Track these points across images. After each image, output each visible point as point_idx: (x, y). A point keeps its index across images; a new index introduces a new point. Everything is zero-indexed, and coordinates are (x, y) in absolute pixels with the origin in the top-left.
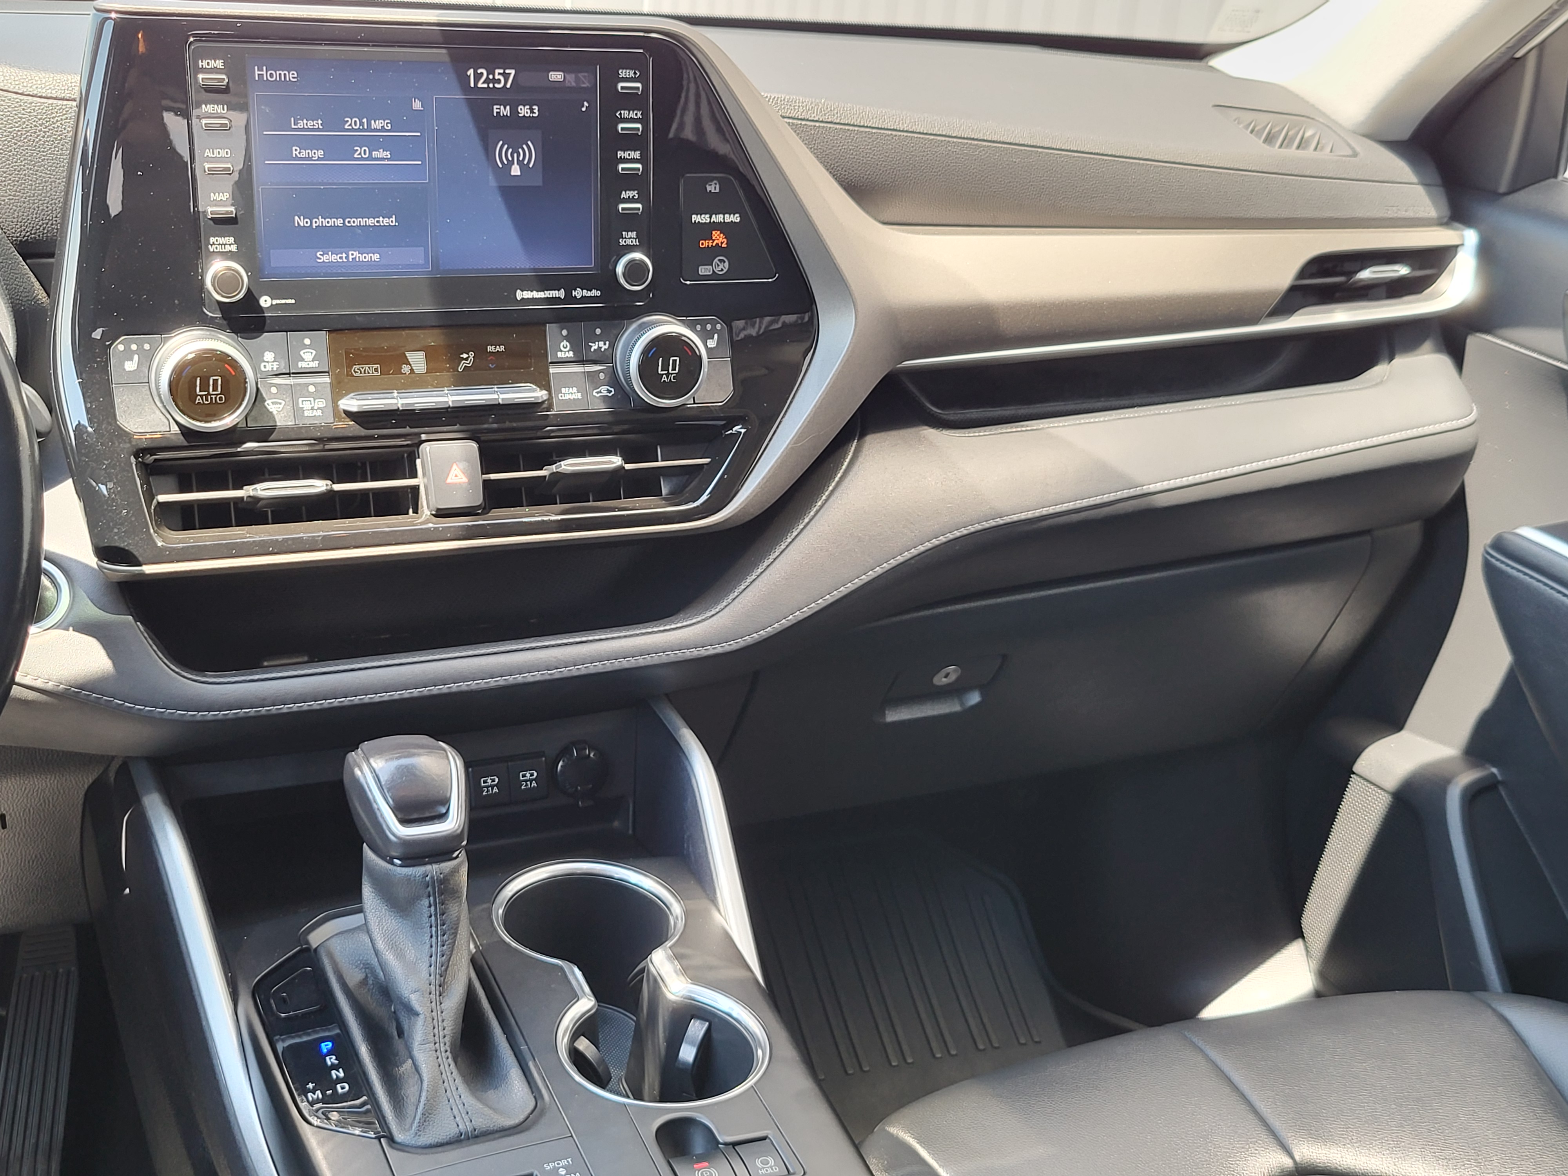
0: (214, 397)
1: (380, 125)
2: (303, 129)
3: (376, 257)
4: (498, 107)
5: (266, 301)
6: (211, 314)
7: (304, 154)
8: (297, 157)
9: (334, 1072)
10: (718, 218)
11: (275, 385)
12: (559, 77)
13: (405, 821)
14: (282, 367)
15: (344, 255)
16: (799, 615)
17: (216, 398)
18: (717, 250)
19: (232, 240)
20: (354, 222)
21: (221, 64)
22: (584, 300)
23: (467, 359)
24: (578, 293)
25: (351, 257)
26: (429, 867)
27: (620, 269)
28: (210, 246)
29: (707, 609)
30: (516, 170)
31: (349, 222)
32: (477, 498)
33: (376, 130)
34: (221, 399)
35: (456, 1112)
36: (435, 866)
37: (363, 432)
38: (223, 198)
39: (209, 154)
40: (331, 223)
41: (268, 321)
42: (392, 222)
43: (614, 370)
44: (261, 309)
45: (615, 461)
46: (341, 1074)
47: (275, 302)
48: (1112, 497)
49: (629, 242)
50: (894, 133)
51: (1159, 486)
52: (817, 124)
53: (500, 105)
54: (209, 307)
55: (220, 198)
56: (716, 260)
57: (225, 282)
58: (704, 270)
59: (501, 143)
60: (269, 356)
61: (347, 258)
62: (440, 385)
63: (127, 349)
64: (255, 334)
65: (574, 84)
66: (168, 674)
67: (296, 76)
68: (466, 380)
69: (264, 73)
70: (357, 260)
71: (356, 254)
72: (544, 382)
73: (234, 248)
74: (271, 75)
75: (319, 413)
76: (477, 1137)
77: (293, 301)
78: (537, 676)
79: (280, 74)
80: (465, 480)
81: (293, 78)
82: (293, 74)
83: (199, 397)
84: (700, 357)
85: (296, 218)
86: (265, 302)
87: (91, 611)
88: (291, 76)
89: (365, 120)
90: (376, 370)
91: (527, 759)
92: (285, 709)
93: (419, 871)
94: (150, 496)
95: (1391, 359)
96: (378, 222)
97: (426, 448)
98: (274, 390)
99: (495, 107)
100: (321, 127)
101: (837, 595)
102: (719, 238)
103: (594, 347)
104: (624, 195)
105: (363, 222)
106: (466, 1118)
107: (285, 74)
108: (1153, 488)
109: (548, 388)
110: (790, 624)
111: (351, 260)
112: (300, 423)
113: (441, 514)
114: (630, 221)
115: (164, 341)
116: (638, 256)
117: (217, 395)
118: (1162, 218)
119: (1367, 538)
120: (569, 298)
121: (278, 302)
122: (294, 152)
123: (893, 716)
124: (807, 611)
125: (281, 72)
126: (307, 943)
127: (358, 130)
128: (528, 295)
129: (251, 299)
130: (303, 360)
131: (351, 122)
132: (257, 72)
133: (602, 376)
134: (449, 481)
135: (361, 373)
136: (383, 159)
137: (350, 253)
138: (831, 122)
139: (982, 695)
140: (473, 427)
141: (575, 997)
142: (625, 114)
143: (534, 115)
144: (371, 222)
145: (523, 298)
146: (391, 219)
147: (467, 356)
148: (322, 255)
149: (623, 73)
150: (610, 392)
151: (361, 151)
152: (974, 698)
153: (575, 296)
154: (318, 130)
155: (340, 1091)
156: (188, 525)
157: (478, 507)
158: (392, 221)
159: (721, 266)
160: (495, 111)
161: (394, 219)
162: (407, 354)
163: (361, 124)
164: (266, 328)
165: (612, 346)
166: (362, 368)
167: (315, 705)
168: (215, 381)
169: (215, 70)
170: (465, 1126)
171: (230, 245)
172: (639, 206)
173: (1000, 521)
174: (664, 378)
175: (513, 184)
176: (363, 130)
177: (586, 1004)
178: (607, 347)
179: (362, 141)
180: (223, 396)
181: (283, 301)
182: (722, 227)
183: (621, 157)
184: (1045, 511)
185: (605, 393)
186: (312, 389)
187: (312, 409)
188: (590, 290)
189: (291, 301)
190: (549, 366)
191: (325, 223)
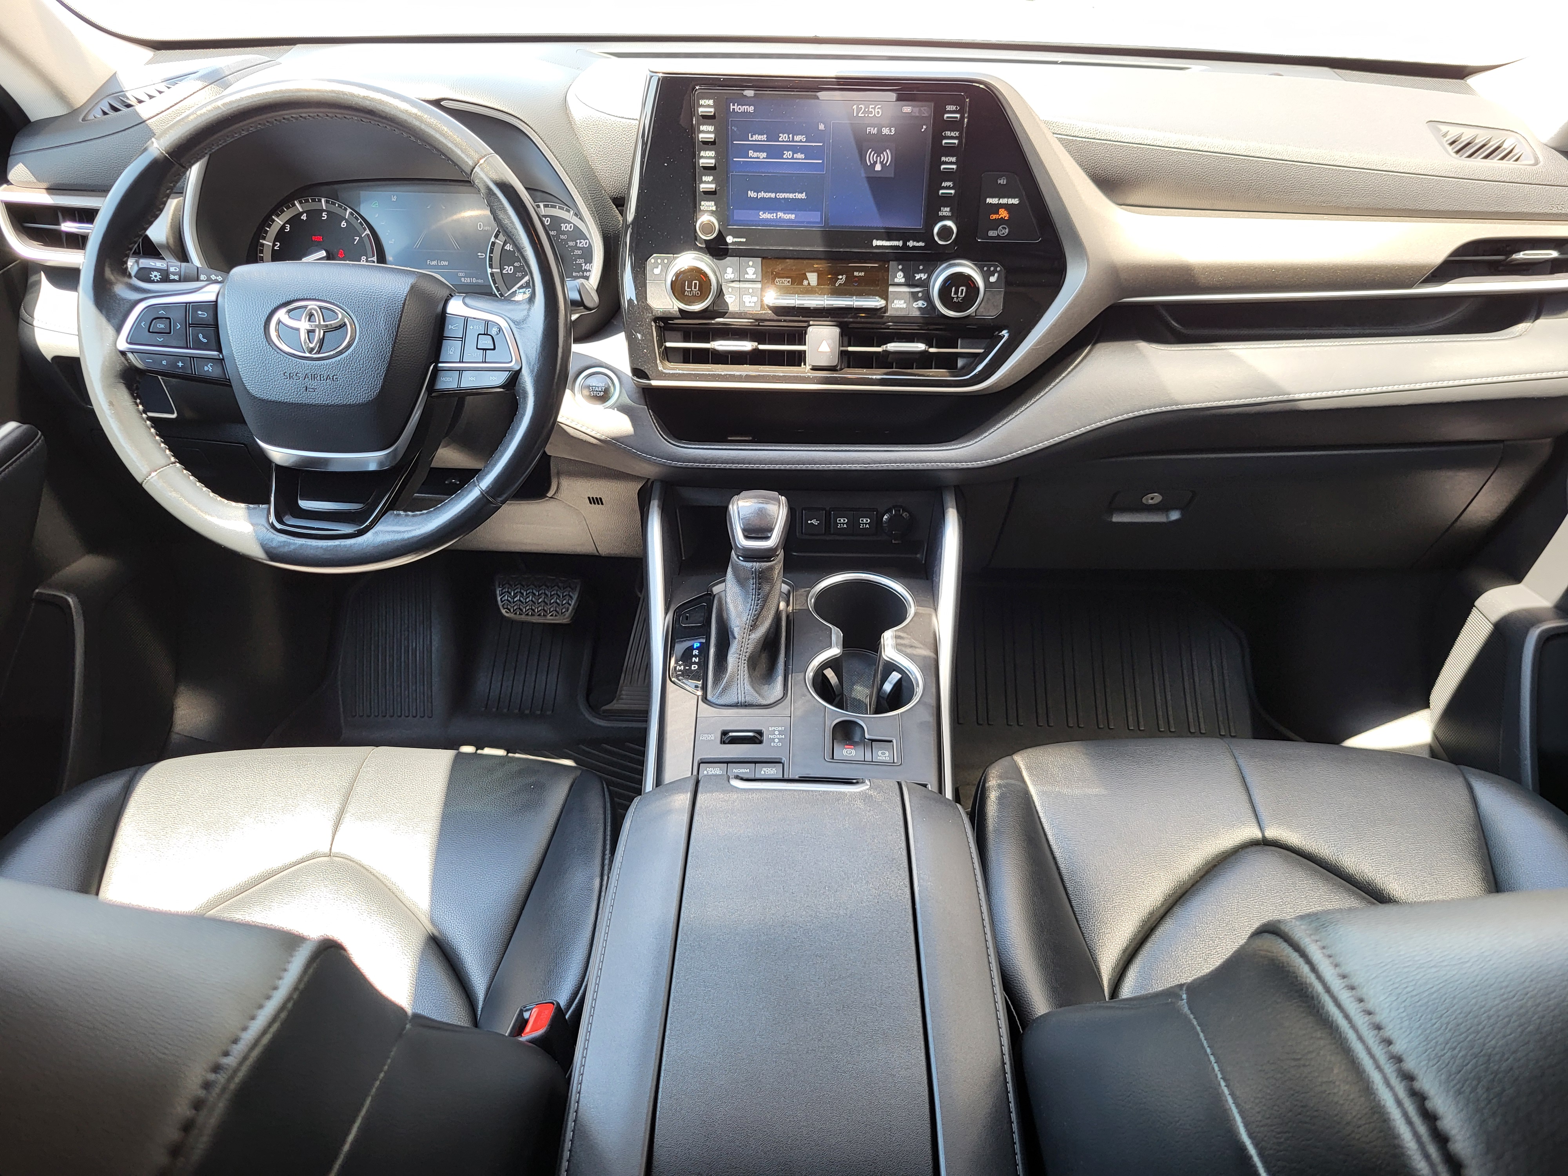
0: (694, 292)
1: (800, 138)
2: (756, 141)
3: (793, 217)
4: (870, 128)
6: (699, 245)
7: (756, 155)
8: (751, 158)
9: (694, 659)
10: (1004, 201)
11: (730, 287)
12: (909, 110)
13: (747, 537)
14: (736, 277)
15: (775, 215)
16: (1025, 451)
17: (696, 293)
18: (1002, 221)
19: (713, 203)
20: (781, 195)
21: (712, 102)
22: (914, 247)
24: (911, 244)
25: (778, 216)
26: (755, 564)
27: (936, 230)
28: (701, 207)
29: (969, 441)
30: (878, 167)
32: (834, 362)
33: (796, 142)
34: (698, 293)
35: (739, 691)
36: (758, 564)
37: (776, 318)
38: (710, 180)
39: (703, 154)
40: (769, 196)
41: (730, 251)
43: (928, 291)
44: (726, 244)
45: (921, 347)
46: (697, 660)
47: (734, 240)
48: (1264, 399)
49: (944, 214)
50: (1139, 146)
51: (1302, 396)
52: (1084, 140)
54: (699, 241)
55: (708, 179)
56: (1000, 227)
57: (707, 228)
58: (991, 233)
60: (729, 270)
61: (776, 216)
62: (822, 293)
63: (656, 261)
64: (724, 258)
65: (917, 114)
66: (660, 440)
68: (838, 292)
69: (735, 107)
70: (782, 217)
72: (885, 296)
73: (714, 208)
74: (740, 109)
75: (753, 305)
76: (746, 706)
78: (858, 467)
80: (829, 350)
81: (752, 110)
82: (752, 108)
83: (687, 292)
84: (978, 289)
85: (749, 192)
86: (730, 239)
87: (627, 401)
89: (791, 136)
90: (789, 282)
91: (865, 512)
92: (717, 466)
93: (749, 565)
94: (661, 342)
95: (1537, 318)
96: (795, 196)
97: (810, 329)
98: (730, 290)
100: (766, 139)
101: (1052, 442)
102: (1003, 214)
103: (918, 277)
104: (944, 184)
105: (786, 195)
106: (743, 695)
107: (747, 108)
108: (1297, 397)
109: (886, 298)
110: (1018, 456)
111: (778, 218)
112: (742, 310)
113: (815, 368)
114: (946, 200)
115: (675, 258)
116: (949, 223)
117: (696, 291)
118: (1347, 208)
119: (1501, 445)
120: (905, 246)
121: (736, 240)
122: (750, 154)
123: (1117, 518)
124: (1031, 449)
125: (745, 107)
126: (712, 591)
127: (787, 141)
129: (721, 237)
130: (747, 274)
131: (783, 137)
132: (731, 107)
133: (920, 295)
136: (799, 159)
137: (779, 213)
138: (1094, 139)
139: (1182, 515)
140: (839, 320)
141: (830, 646)
142: (948, 133)
143: (892, 133)
144: (791, 196)
148: (763, 214)
149: (949, 108)
150: (923, 304)
151: (788, 154)
152: (1175, 516)
154: (764, 141)
155: (693, 668)
156: (686, 361)
157: (836, 366)
158: (803, 196)
159: (1004, 231)
160: (868, 131)
162: (807, 274)
163: (789, 138)
164: (729, 255)
165: (929, 277)
167: (734, 466)
168: (695, 284)
169: (709, 106)
170: (741, 699)
171: (711, 207)
172: (953, 191)
173: (1175, 408)
174: (955, 300)
175: (875, 175)
176: (789, 141)
177: (835, 651)
178: (925, 277)
179: (788, 148)
181: (739, 240)
182: (1006, 206)
183: (943, 161)
184: (1209, 404)
185: (920, 305)
186: (751, 291)
187: (749, 301)
188: (918, 242)
189: (744, 240)
190: (888, 287)
191: (765, 196)
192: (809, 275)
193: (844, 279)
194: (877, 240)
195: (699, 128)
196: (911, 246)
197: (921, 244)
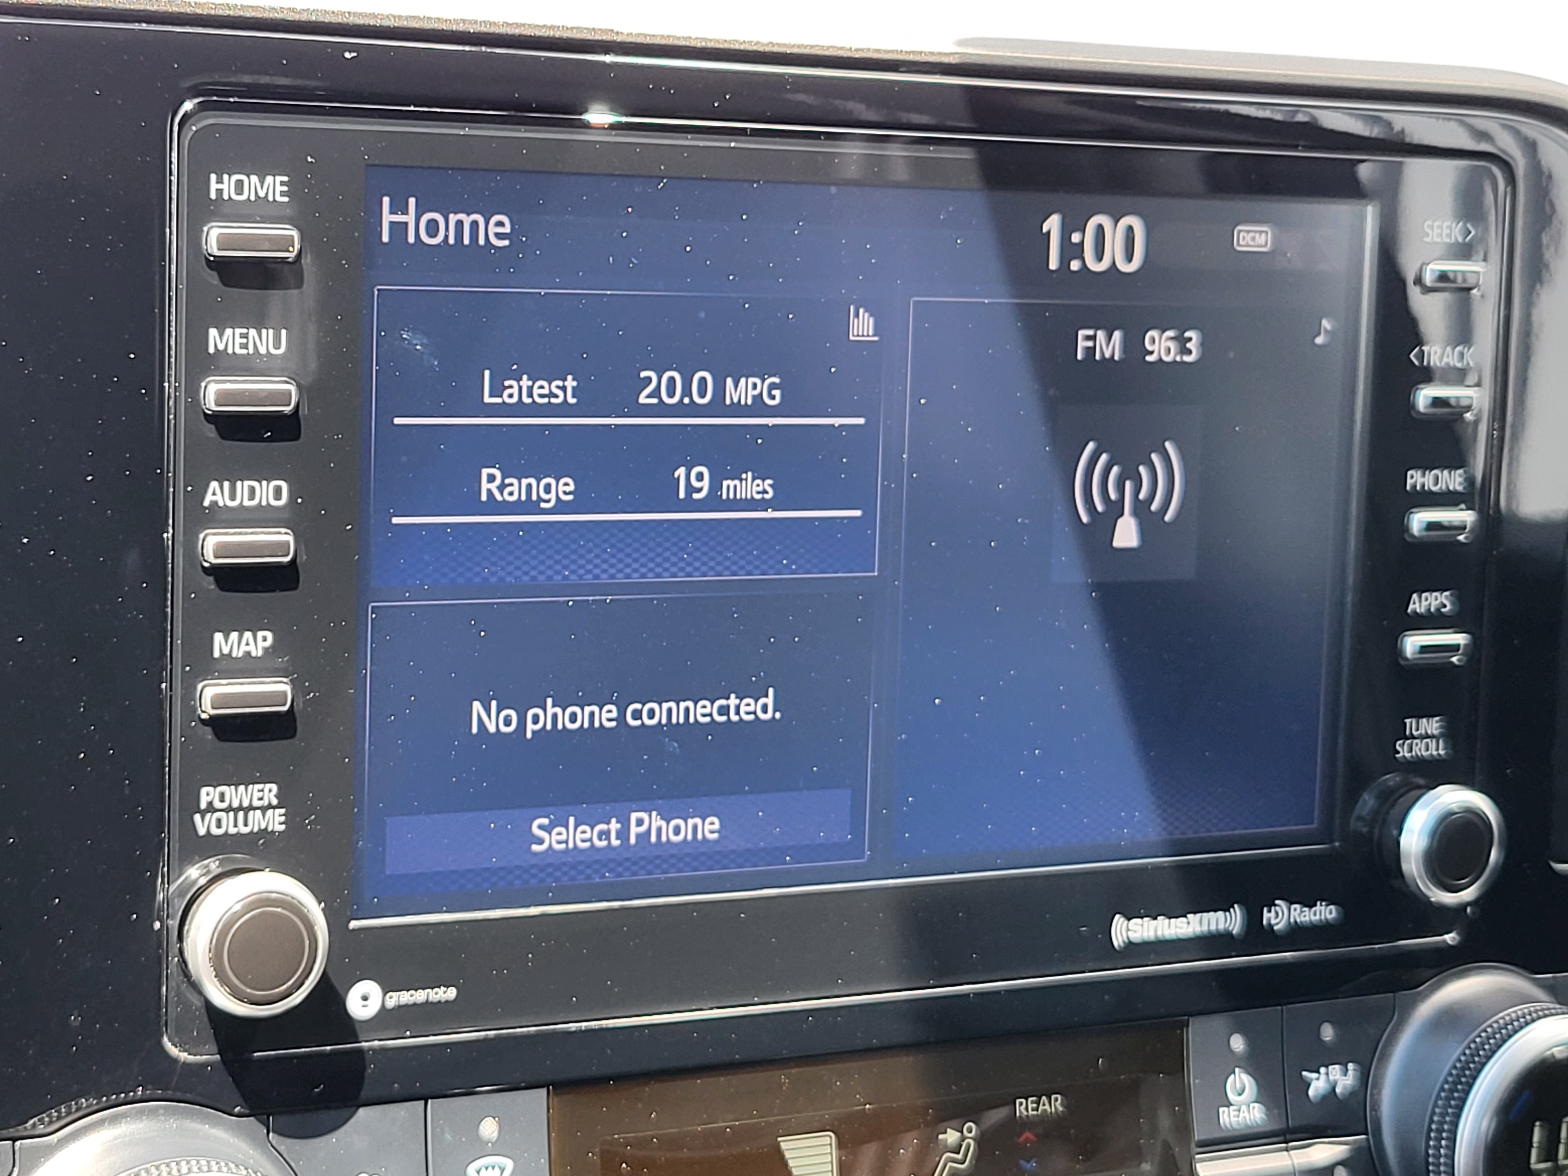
1: (751, 393)
2: (519, 409)
4: (1091, 332)
5: (365, 998)
6: (184, 1056)
7: (516, 490)
8: (494, 506)
12: (1261, 239)
15: (615, 827)
19: (270, 792)
20: (651, 714)
21: (279, 188)
22: (1297, 934)
25: (634, 830)
28: (197, 817)
31: (637, 715)
33: (738, 410)
38: (251, 648)
39: (218, 498)
40: (583, 720)
41: (371, 1068)
42: (765, 709)
43: (1372, 1157)
44: (351, 1029)
47: (395, 999)
53: (1097, 328)
54: (178, 1031)
55: (244, 648)
59: (1091, 446)
61: (623, 835)
64: (326, 1116)
65: (1298, 263)
67: (507, 229)
69: (410, 218)
70: (653, 839)
71: (657, 822)
73: (276, 821)
74: (432, 227)
77: (451, 993)
79: (459, 224)
81: (498, 236)
82: (500, 224)
85: (477, 705)
88: (492, 229)
89: (702, 378)
96: (723, 711)
99: (1082, 333)
100: (572, 401)
104: (1417, 605)
105: (679, 712)
107: (475, 225)
111: (633, 840)
114: (1431, 686)
120: (1252, 934)
121: (406, 997)
122: (485, 486)
125: (461, 216)
127: (678, 410)
132: (387, 218)
136: (750, 504)
137: (634, 816)
142: (1434, 355)
143: (1187, 359)
144: (702, 711)
146: (762, 701)
148: (548, 829)
151: (688, 480)
153: (1271, 926)
154: (564, 410)
158: (765, 707)
160: (1082, 344)
161: (770, 701)
163: (693, 389)
164: (364, 1095)
165: (1365, 1078)
169: (260, 210)
171: (264, 809)
172: (1460, 639)
176: (697, 409)
179: (690, 447)
181: (420, 996)
183: (1414, 486)
189: (445, 992)
190: (1197, 1156)
191: (564, 721)
195: (197, 341)
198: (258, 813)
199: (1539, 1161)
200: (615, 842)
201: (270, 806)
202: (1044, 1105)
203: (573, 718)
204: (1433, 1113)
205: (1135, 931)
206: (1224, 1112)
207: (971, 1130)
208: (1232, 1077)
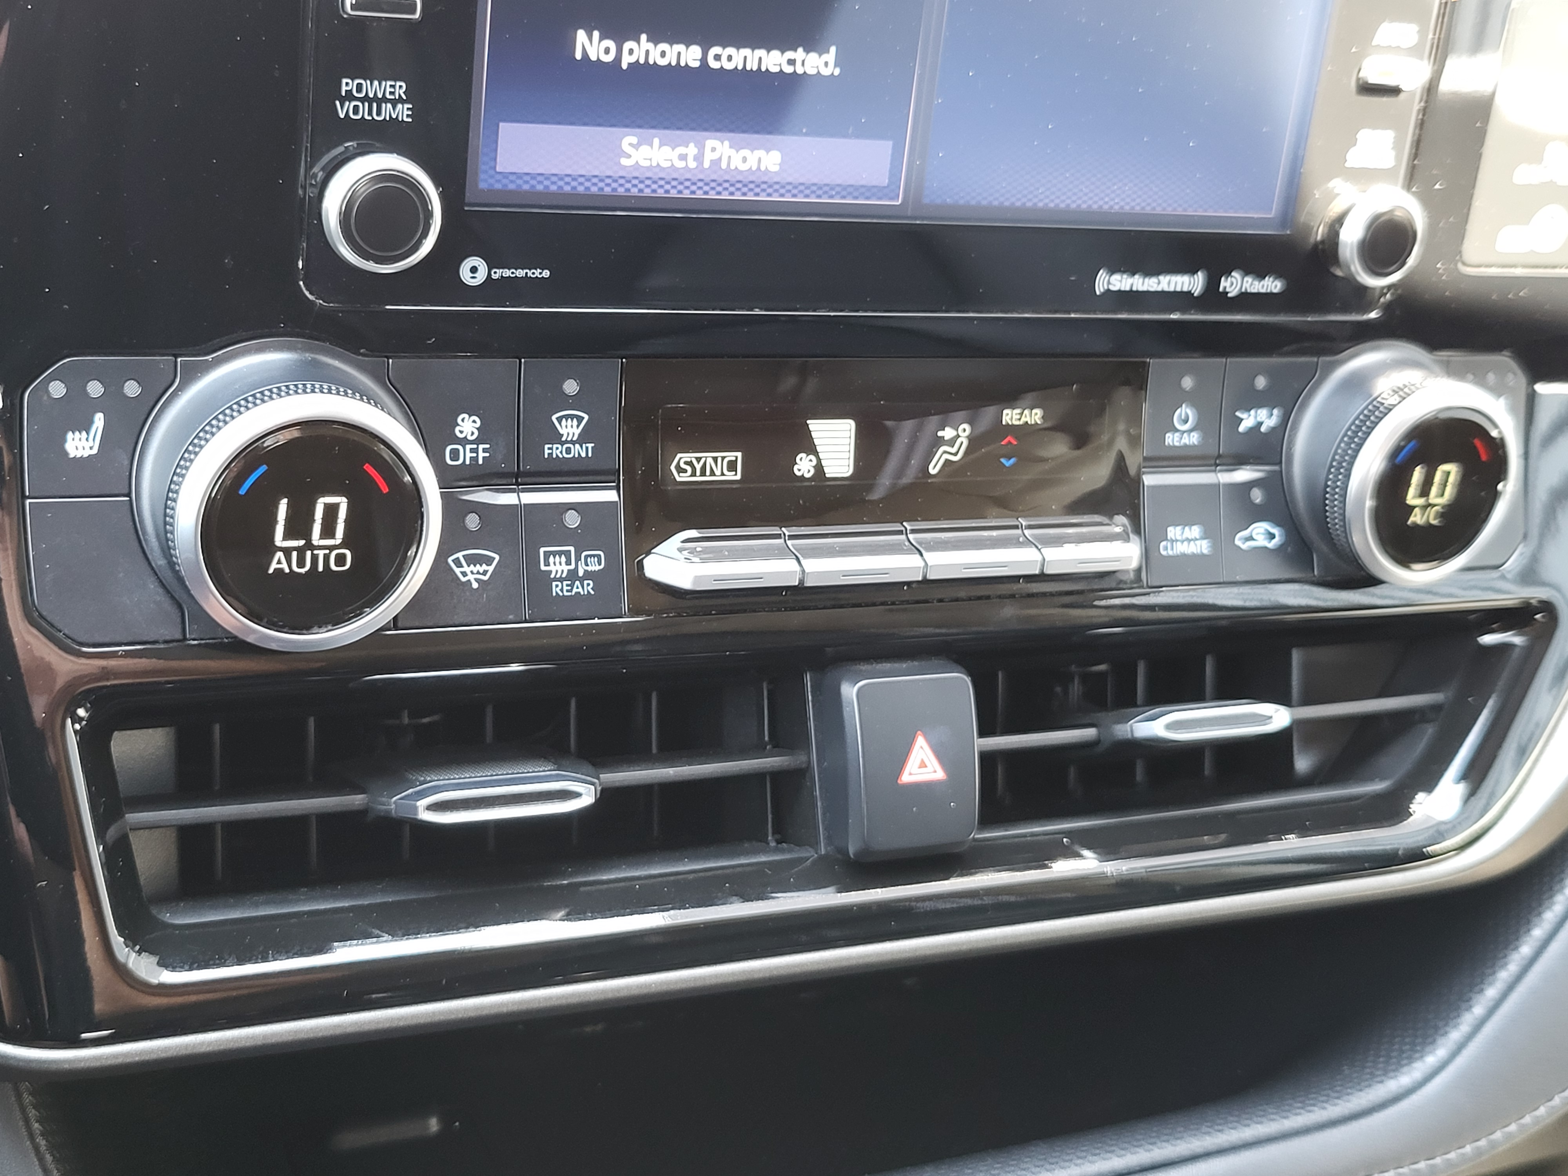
0: (321, 553)
3: (773, 161)
6: (320, 303)
14: (500, 457)
15: (693, 151)
17: (327, 558)
19: (401, 88)
20: (730, 58)
22: (1246, 301)
23: (952, 442)
25: (708, 156)
28: (338, 103)
31: (717, 57)
34: (341, 560)
40: (670, 59)
42: (826, 64)
44: (461, 292)
47: (498, 274)
49: (1369, 159)
57: (378, 215)
58: (1508, 240)
61: (699, 158)
63: (76, 392)
68: (941, 503)
70: (724, 165)
72: (1131, 513)
73: (403, 112)
75: (591, 589)
77: (545, 274)
83: (280, 555)
85: (581, 33)
90: (732, 466)
96: (792, 62)
103: (1248, 420)
104: (1381, 34)
105: (753, 59)
111: (707, 164)
117: (331, 548)
120: (1212, 293)
121: (507, 273)
128: (1121, 282)
130: (557, 438)
133: (1258, 495)
134: (906, 778)
135: (694, 474)
137: (709, 143)
144: (773, 61)
145: (1108, 290)
146: (825, 57)
147: (954, 433)
161: (831, 58)
165: (1288, 420)
166: (699, 459)
171: (394, 102)
180: (348, 553)
181: (520, 273)
185: (1261, 541)
186: (572, 519)
187: (572, 576)
188: (1261, 276)
189: (540, 273)
190: (1143, 470)
191: (655, 57)
192: (819, 429)
193: (964, 441)
194: (1112, 271)
196: (1233, 292)
197: (1272, 285)
198: (389, 106)
199: (1414, 497)
200: (692, 164)
201: (400, 100)
202: (1026, 416)
203: (663, 54)
204: (1336, 453)
205: (1114, 285)
206: (1169, 437)
207: (965, 430)
208: (1179, 411)
